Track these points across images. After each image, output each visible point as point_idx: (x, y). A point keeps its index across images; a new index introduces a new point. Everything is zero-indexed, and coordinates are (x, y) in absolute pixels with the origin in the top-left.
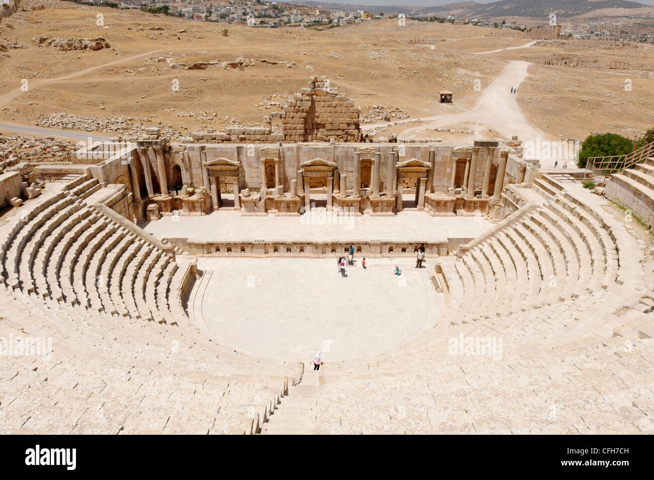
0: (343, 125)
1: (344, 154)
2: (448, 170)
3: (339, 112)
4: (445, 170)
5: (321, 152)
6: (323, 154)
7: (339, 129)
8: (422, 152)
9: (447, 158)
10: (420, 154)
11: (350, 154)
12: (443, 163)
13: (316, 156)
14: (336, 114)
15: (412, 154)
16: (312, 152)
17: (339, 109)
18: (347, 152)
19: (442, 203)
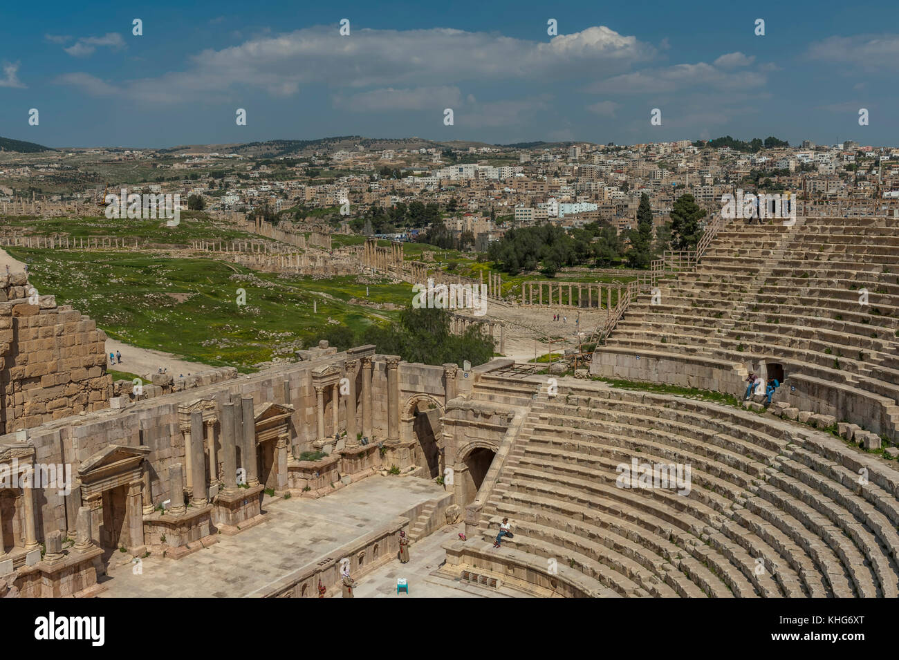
0: (78, 370)
1: (153, 423)
2: (309, 411)
3: (69, 344)
4: (304, 412)
5: (117, 430)
6: (117, 432)
7: (71, 381)
8: (275, 388)
9: (304, 392)
10: (272, 392)
11: (163, 422)
12: (301, 400)
13: (106, 442)
14: (62, 349)
15: (262, 395)
16: (97, 433)
17: (67, 337)
18: (158, 419)
19: (324, 469)
